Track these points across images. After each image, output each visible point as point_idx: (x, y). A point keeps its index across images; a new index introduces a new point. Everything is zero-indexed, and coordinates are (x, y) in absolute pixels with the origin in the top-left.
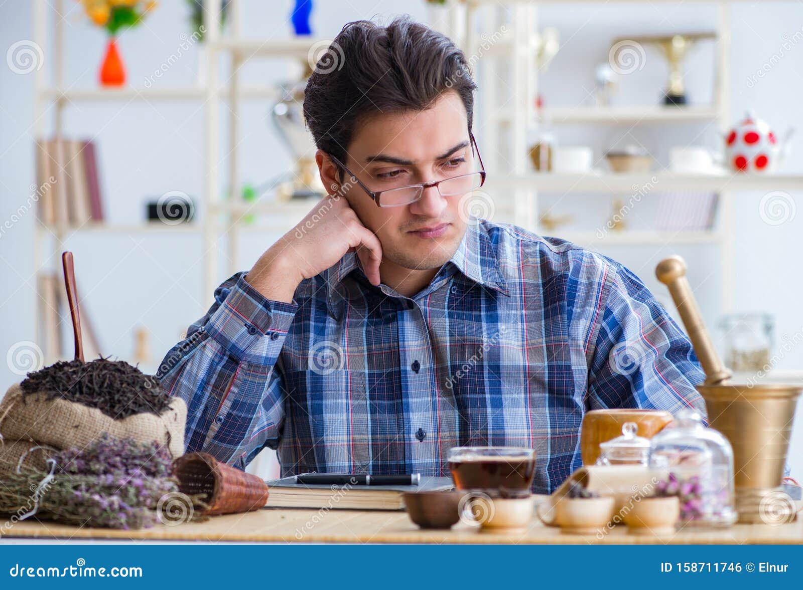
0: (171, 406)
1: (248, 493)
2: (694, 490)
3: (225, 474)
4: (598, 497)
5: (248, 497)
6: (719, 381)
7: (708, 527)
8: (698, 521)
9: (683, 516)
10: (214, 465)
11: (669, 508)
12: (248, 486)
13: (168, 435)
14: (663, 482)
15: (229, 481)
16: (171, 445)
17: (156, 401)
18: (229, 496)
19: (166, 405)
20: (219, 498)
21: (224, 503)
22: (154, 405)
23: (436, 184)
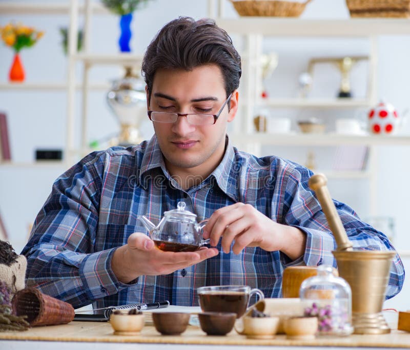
0: (17, 260)
1: (61, 313)
2: (327, 313)
3: (46, 301)
4: (269, 316)
5: (62, 315)
6: (345, 249)
7: (336, 335)
8: (329, 332)
9: (320, 329)
10: (40, 296)
11: (311, 324)
12: (61, 309)
13: (14, 278)
14: (308, 308)
15: (49, 305)
16: (16, 284)
17: (8, 257)
18: (49, 314)
19: (13, 260)
20: (42, 316)
21: (46, 318)
22: (7, 259)
23: (186, 115)
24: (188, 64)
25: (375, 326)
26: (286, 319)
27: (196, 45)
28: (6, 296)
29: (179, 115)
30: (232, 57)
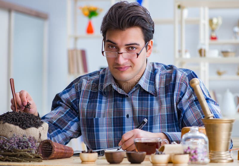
2: (195, 152)
3: (55, 146)
5: (65, 153)
7: (199, 164)
8: (196, 162)
9: (191, 160)
11: (186, 158)
12: (65, 150)
13: (40, 135)
14: (186, 149)
15: (57, 148)
16: (41, 137)
19: (40, 125)
20: (54, 154)
21: (56, 155)
22: (36, 125)
23: (122, 53)
24: (122, 27)
25: (224, 158)
26: (173, 155)
27: (127, 17)
28: (33, 144)
29: (118, 53)
30: (147, 23)
